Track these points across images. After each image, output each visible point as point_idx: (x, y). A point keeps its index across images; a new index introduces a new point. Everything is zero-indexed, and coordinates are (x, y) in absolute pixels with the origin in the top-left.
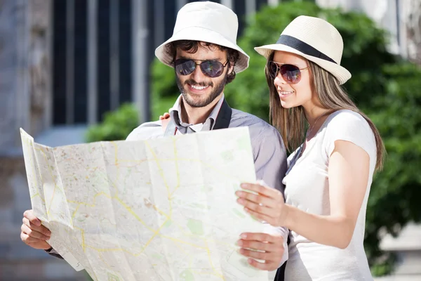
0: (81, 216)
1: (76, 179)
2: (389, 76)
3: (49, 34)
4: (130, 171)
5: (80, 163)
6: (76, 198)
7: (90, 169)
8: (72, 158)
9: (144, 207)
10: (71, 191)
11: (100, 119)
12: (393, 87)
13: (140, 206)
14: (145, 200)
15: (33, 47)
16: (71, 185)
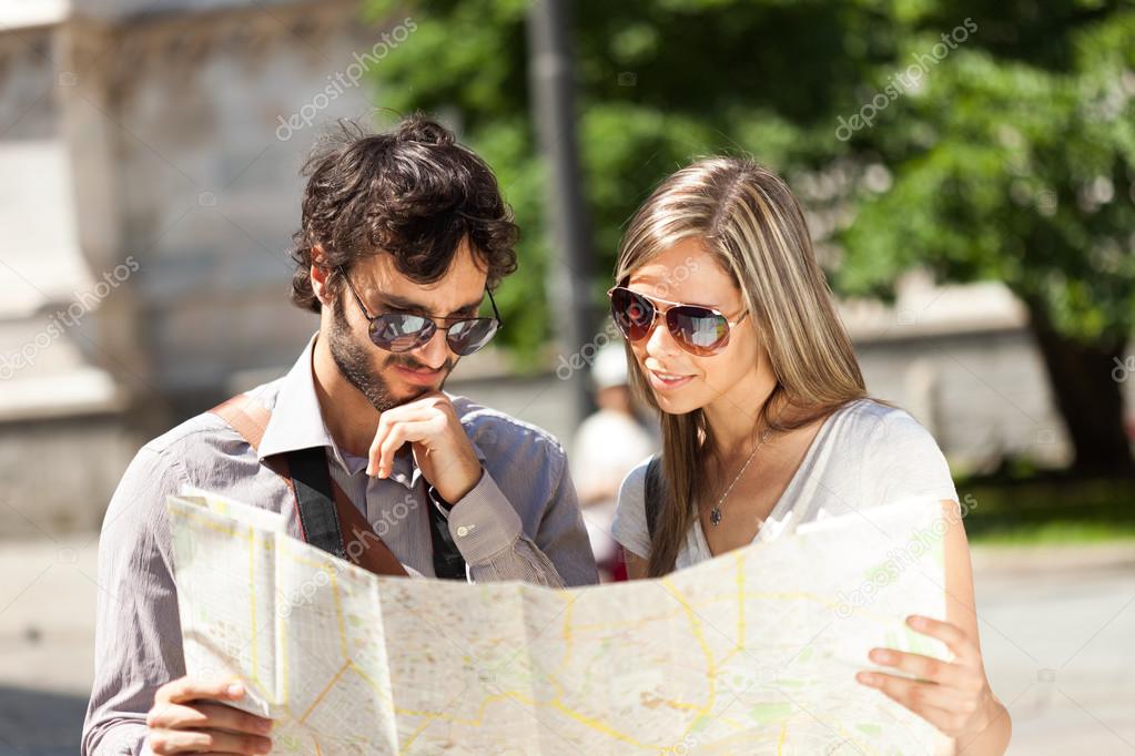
0: (431, 745)
1: (431, 660)
4: (607, 646)
5: (452, 625)
6: (419, 703)
7: (483, 642)
9: (638, 710)
13: (626, 711)
16: (412, 670)
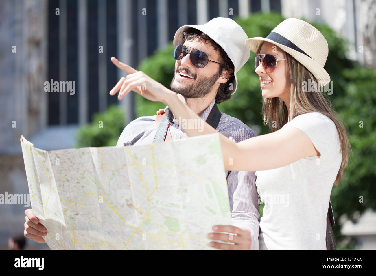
0: (72, 214)
1: (68, 181)
2: (348, 80)
3: (44, 45)
4: (113, 174)
5: (72, 166)
6: (68, 198)
7: (81, 172)
8: (65, 162)
9: (126, 207)
10: (64, 191)
11: (90, 120)
12: (352, 89)
13: (122, 206)
14: (127, 200)
15: (29, 56)
16: (63, 185)
